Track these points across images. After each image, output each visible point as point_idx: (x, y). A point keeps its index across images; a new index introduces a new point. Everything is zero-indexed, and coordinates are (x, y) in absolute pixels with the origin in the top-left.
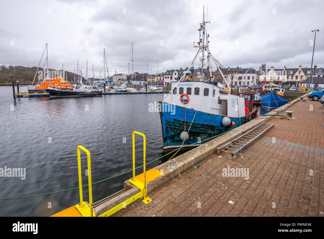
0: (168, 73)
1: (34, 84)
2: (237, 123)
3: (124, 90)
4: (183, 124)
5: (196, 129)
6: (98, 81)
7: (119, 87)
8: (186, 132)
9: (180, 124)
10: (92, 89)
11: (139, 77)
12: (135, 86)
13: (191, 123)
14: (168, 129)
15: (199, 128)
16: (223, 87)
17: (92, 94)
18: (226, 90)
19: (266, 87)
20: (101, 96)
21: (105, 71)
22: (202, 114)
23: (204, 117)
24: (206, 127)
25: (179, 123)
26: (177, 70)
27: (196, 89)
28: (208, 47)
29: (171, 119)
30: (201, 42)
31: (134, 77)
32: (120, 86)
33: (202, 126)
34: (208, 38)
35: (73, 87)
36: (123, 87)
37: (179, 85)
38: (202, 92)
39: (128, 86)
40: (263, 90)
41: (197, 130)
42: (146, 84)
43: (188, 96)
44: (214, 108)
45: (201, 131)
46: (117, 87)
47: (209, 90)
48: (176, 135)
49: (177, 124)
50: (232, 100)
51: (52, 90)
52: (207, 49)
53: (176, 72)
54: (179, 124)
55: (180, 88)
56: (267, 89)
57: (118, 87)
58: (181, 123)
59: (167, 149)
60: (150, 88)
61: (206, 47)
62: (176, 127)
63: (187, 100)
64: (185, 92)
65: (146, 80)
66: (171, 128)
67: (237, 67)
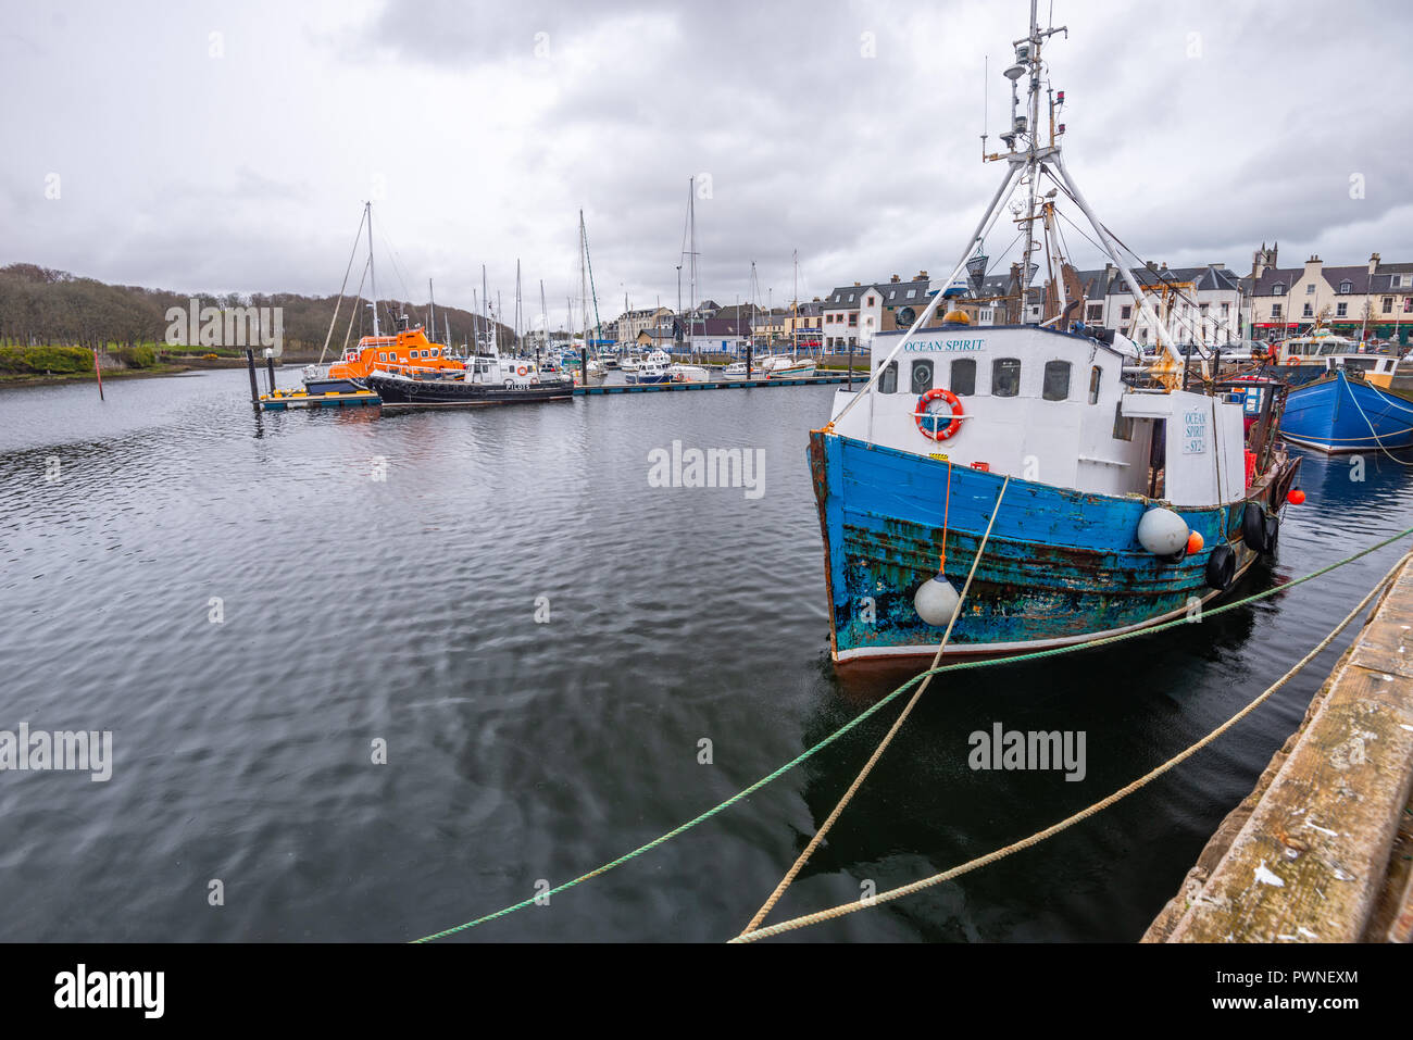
0: (837, 300)
1: (328, 361)
2: (1209, 533)
3: (660, 373)
4: (935, 546)
5: (1001, 568)
6: (563, 342)
7: (642, 363)
8: (947, 586)
9: (920, 545)
10: (534, 374)
11: (719, 320)
12: (702, 359)
13: (978, 540)
14: (857, 565)
15: (1015, 565)
16: (1135, 355)
17: (534, 394)
18: (1154, 369)
19: (1293, 349)
20: (570, 401)
21: (584, 301)
22: (1034, 494)
23: (1049, 508)
24: (1053, 559)
25: (916, 538)
26: (876, 287)
27: (998, 363)
28: (1057, 152)
29: (874, 518)
30: (1022, 130)
31: (699, 321)
32: (645, 358)
33: (1033, 557)
34: (1057, 108)
35: (465, 368)
36: (656, 363)
37: (912, 347)
38: (1032, 379)
39: (675, 360)
40: (1280, 364)
41: (1006, 572)
42: (749, 347)
43: (955, 403)
44: (1095, 463)
45: (1029, 579)
46: (634, 361)
47: (1074, 371)
48: (898, 597)
49: (901, 543)
50: (1189, 418)
51: (388, 381)
52: (1051, 166)
53: (872, 293)
54: (914, 541)
55: (916, 363)
56: (1301, 357)
57: (638, 364)
58: (926, 538)
59: (851, 661)
60: (764, 365)
61: (1048, 156)
62: (898, 559)
63: (950, 419)
64: (942, 381)
65: (747, 333)
66: (872, 563)
67: (1149, 263)
